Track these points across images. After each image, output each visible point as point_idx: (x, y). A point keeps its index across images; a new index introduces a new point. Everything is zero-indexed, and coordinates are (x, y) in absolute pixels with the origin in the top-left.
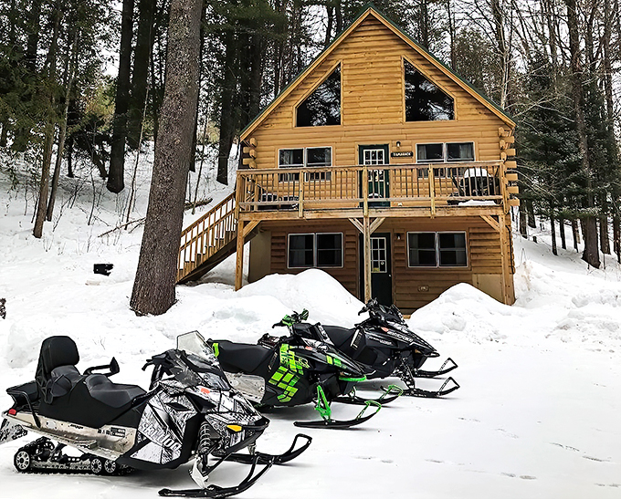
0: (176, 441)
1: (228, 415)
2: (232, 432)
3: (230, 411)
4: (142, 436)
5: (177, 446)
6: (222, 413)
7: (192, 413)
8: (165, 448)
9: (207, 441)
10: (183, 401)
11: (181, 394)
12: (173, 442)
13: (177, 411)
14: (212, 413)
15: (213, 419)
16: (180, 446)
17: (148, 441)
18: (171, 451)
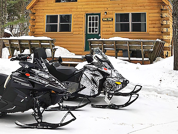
0: (96, 87)
1: (115, 78)
2: (117, 85)
3: (116, 77)
4: (82, 85)
5: (97, 89)
6: (113, 77)
7: (101, 77)
8: (92, 90)
9: (108, 88)
10: (97, 73)
11: (96, 70)
12: (95, 88)
13: (95, 76)
14: (109, 77)
15: (109, 80)
16: (98, 89)
17: (85, 87)
18: (94, 91)
